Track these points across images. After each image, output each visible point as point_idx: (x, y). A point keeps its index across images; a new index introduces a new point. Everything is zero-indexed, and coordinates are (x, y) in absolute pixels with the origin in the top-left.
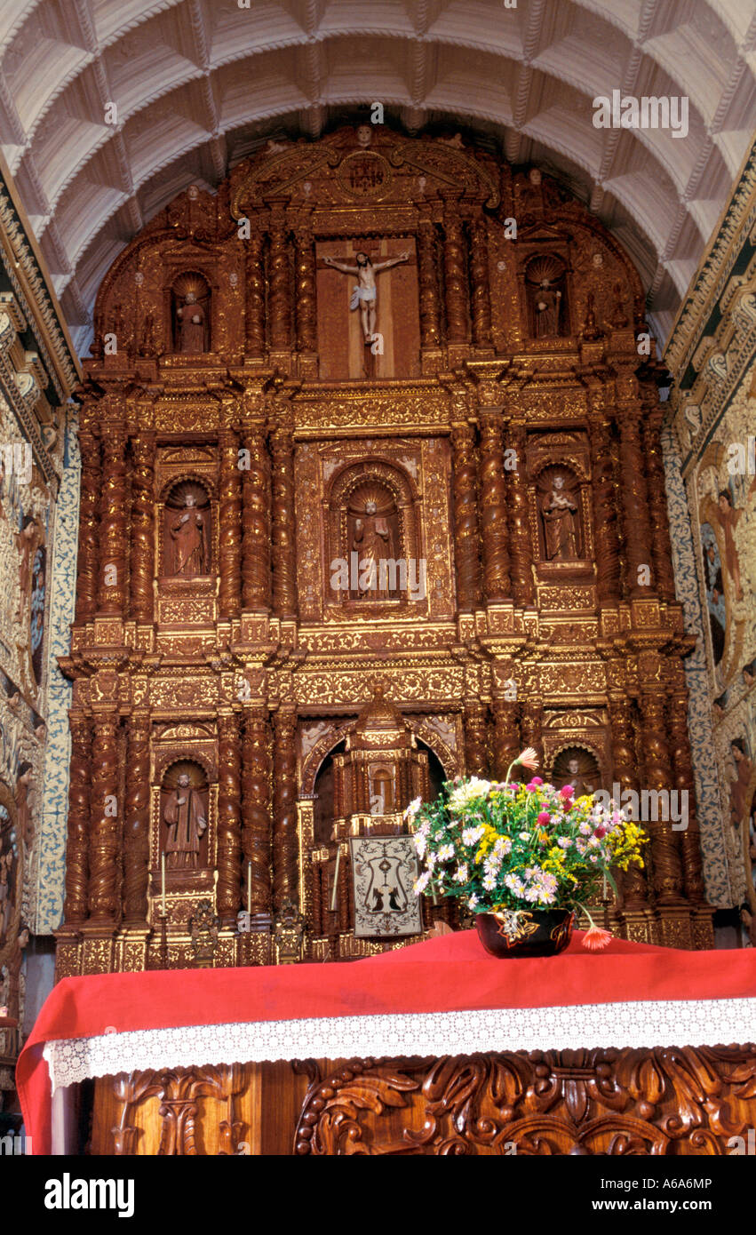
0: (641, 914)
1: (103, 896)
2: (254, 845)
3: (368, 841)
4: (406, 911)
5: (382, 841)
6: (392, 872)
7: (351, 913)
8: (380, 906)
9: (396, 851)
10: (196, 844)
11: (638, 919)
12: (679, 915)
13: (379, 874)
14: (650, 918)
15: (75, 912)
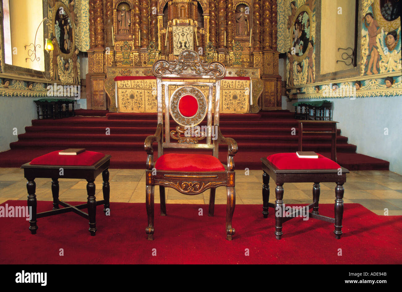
0: (259, 53)
1: (100, 41)
2: (144, 28)
3: (178, 27)
4: (189, 48)
5: (182, 27)
6: (185, 37)
7: (172, 48)
8: (181, 46)
9: (186, 30)
10: (128, 28)
11: (258, 55)
12: (270, 54)
13: (181, 37)
14: (261, 54)
15: (93, 46)
